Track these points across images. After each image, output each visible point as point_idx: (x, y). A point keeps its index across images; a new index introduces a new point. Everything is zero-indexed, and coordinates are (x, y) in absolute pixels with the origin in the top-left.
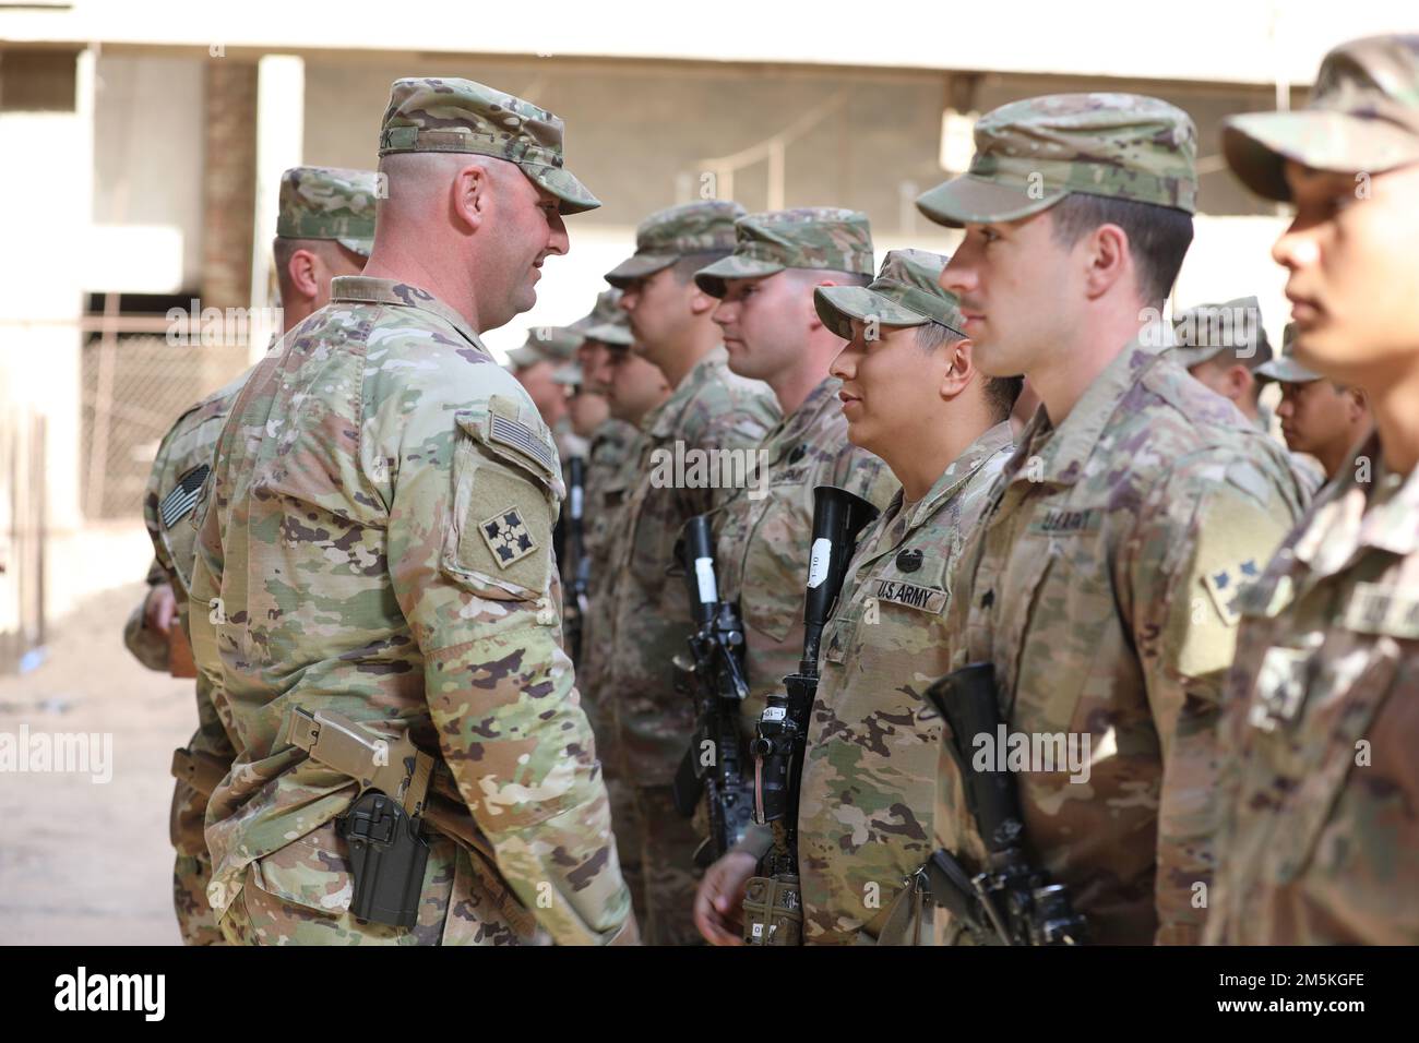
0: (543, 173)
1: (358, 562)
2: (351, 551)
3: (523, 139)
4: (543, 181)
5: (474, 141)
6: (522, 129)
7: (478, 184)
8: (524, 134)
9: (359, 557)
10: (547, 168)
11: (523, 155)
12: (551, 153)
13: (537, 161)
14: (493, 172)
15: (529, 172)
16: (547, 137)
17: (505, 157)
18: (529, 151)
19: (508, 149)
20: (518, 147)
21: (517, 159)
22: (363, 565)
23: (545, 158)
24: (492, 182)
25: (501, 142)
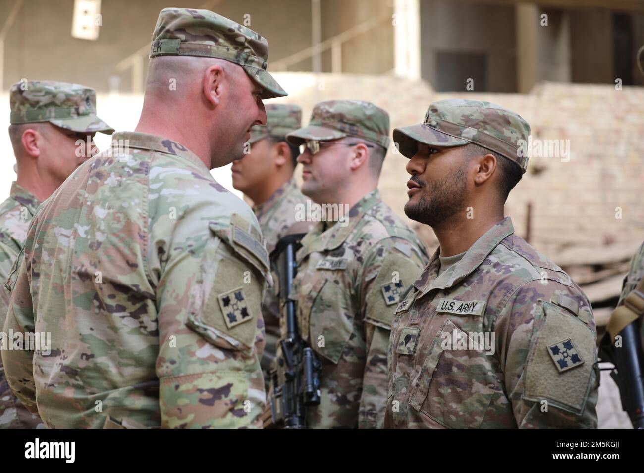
0: (257, 73)
1: (145, 327)
2: (141, 320)
3: (246, 51)
4: (258, 78)
5: (217, 50)
6: (246, 44)
7: (219, 77)
8: (247, 48)
9: (146, 324)
10: (260, 70)
11: (246, 61)
12: (261, 61)
13: (254, 65)
14: (228, 70)
15: (249, 72)
16: (259, 50)
17: (236, 62)
18: (250, 58)
19: (237, 57)
20: (244, 55)
21: (242, 63)
22: (149, 329)
23: (258, 63)
24: (227, 77)
25: (233, 52)
